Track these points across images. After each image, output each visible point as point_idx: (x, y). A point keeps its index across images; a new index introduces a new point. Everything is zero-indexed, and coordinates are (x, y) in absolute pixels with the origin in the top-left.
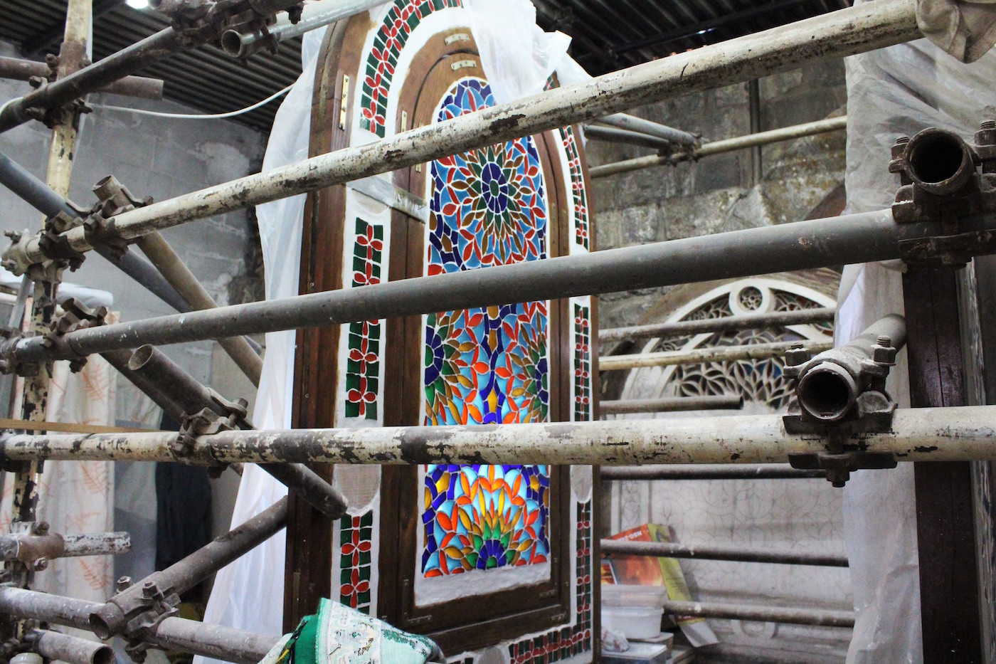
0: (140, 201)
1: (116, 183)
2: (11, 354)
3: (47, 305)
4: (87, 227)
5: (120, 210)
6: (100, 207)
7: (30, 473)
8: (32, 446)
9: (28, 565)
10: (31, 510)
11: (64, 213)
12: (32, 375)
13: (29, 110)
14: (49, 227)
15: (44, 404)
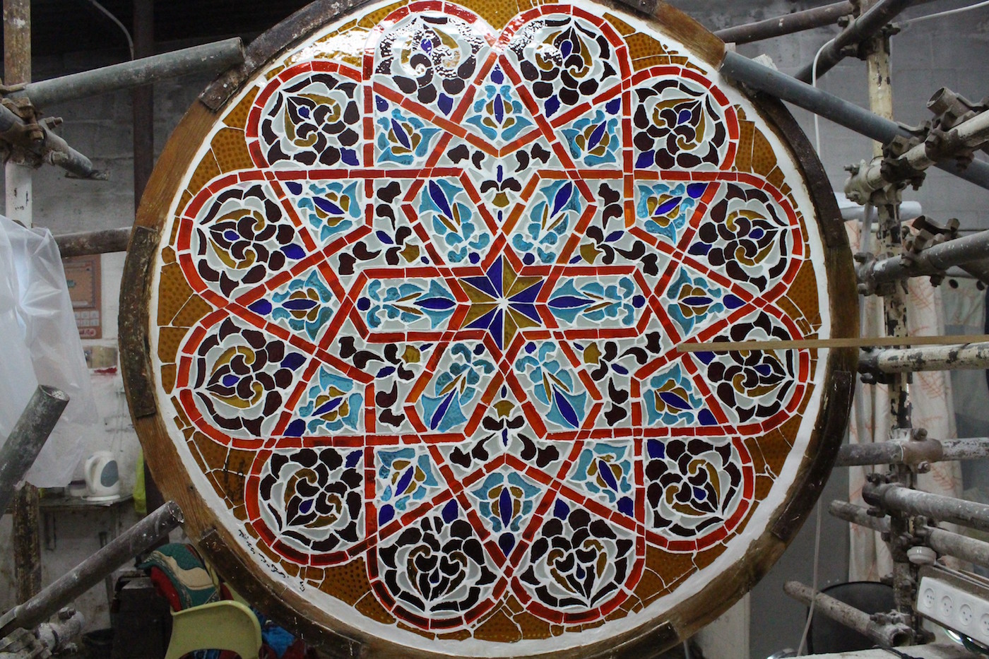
0: (979, 104)
1: (950, 94)
2: (870, 277)
3: (893, 226)
4: (928, 144)
5: (960, 119)
6: (938, 122)
7: (902, 385)
8: (905, 359)
9: (912, 468)
10: (907, 418)
11: (899, 137)
12: (891, 294)
13: (843, 50)
14: (887, 153)
15: (905, 320)
